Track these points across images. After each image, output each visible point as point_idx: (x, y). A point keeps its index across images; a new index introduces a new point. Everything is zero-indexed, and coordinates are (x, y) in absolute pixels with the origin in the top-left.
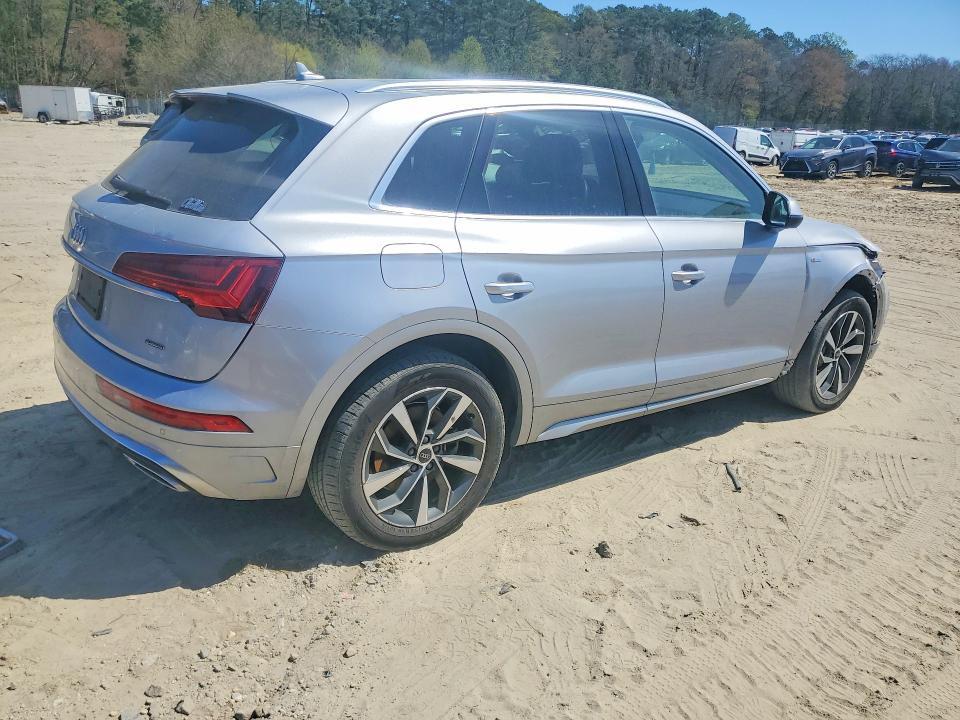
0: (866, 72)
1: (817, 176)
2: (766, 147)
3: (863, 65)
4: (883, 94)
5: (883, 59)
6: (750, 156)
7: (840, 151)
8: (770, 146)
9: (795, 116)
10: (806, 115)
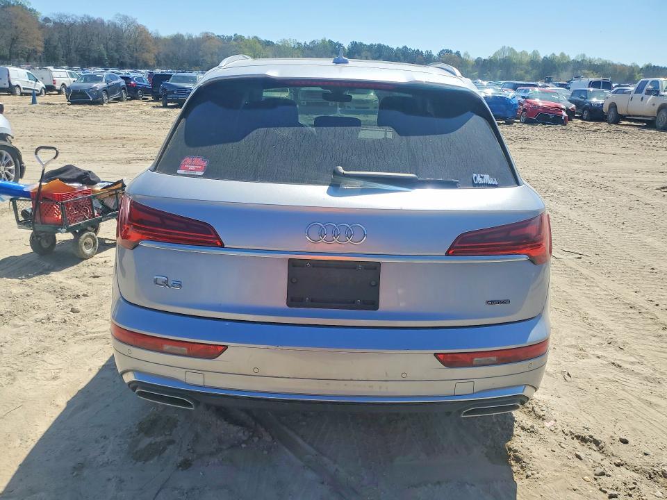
0: (51, 24)
1: (97, 102)
2: (34, 82)
3: (47, 20)
4: (68, 41)
5: (60, 16)
6: (24, 89)
7: (105, 84)
8: (37, 81)
9: (10, 57)
10: (18, 55)
